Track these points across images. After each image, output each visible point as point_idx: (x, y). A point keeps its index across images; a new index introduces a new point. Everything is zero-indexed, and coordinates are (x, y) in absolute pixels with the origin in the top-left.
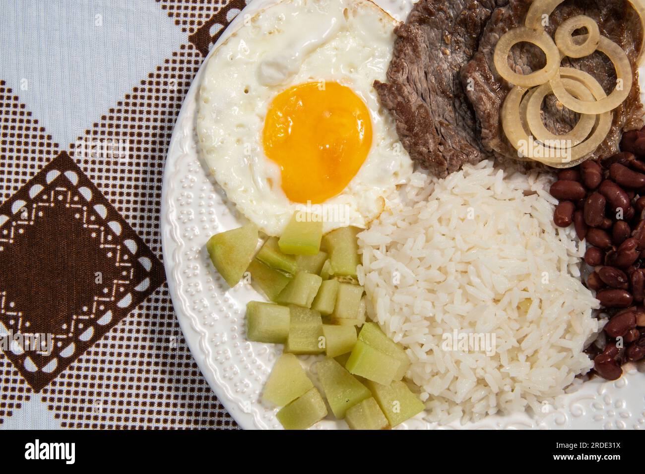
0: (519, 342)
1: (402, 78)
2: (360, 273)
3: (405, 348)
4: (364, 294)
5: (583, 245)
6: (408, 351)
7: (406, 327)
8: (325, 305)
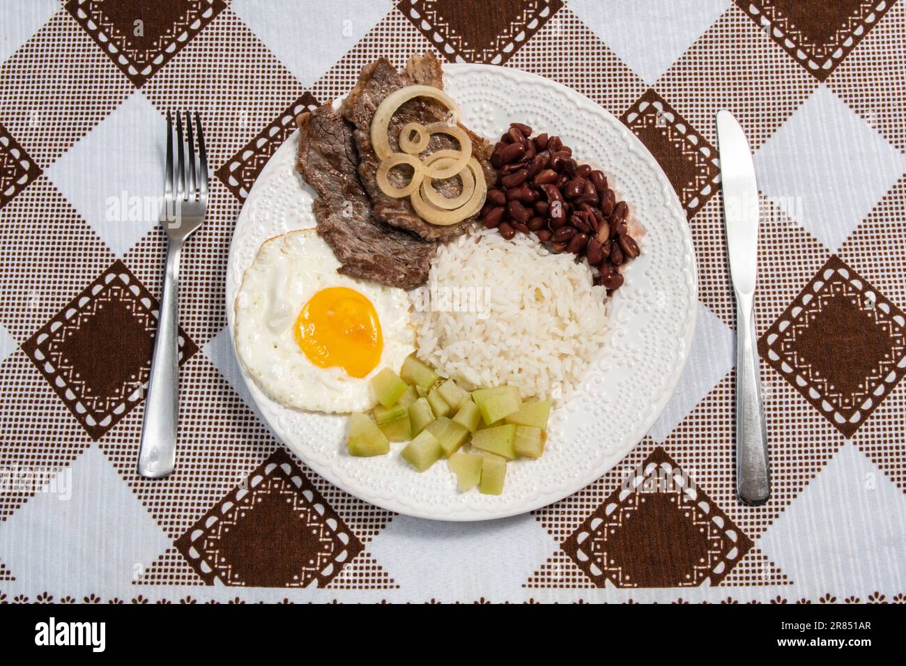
0: (557, 315)
1: (348, 254)
2: (439, 373)
3: (506, 384)
4: (455, 381)
5: (532, 235)
6: (509, 383)
7: (494, 371)
8: (442, 408)
